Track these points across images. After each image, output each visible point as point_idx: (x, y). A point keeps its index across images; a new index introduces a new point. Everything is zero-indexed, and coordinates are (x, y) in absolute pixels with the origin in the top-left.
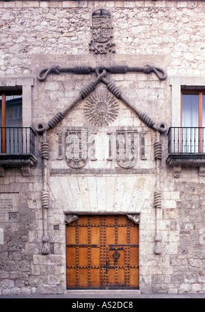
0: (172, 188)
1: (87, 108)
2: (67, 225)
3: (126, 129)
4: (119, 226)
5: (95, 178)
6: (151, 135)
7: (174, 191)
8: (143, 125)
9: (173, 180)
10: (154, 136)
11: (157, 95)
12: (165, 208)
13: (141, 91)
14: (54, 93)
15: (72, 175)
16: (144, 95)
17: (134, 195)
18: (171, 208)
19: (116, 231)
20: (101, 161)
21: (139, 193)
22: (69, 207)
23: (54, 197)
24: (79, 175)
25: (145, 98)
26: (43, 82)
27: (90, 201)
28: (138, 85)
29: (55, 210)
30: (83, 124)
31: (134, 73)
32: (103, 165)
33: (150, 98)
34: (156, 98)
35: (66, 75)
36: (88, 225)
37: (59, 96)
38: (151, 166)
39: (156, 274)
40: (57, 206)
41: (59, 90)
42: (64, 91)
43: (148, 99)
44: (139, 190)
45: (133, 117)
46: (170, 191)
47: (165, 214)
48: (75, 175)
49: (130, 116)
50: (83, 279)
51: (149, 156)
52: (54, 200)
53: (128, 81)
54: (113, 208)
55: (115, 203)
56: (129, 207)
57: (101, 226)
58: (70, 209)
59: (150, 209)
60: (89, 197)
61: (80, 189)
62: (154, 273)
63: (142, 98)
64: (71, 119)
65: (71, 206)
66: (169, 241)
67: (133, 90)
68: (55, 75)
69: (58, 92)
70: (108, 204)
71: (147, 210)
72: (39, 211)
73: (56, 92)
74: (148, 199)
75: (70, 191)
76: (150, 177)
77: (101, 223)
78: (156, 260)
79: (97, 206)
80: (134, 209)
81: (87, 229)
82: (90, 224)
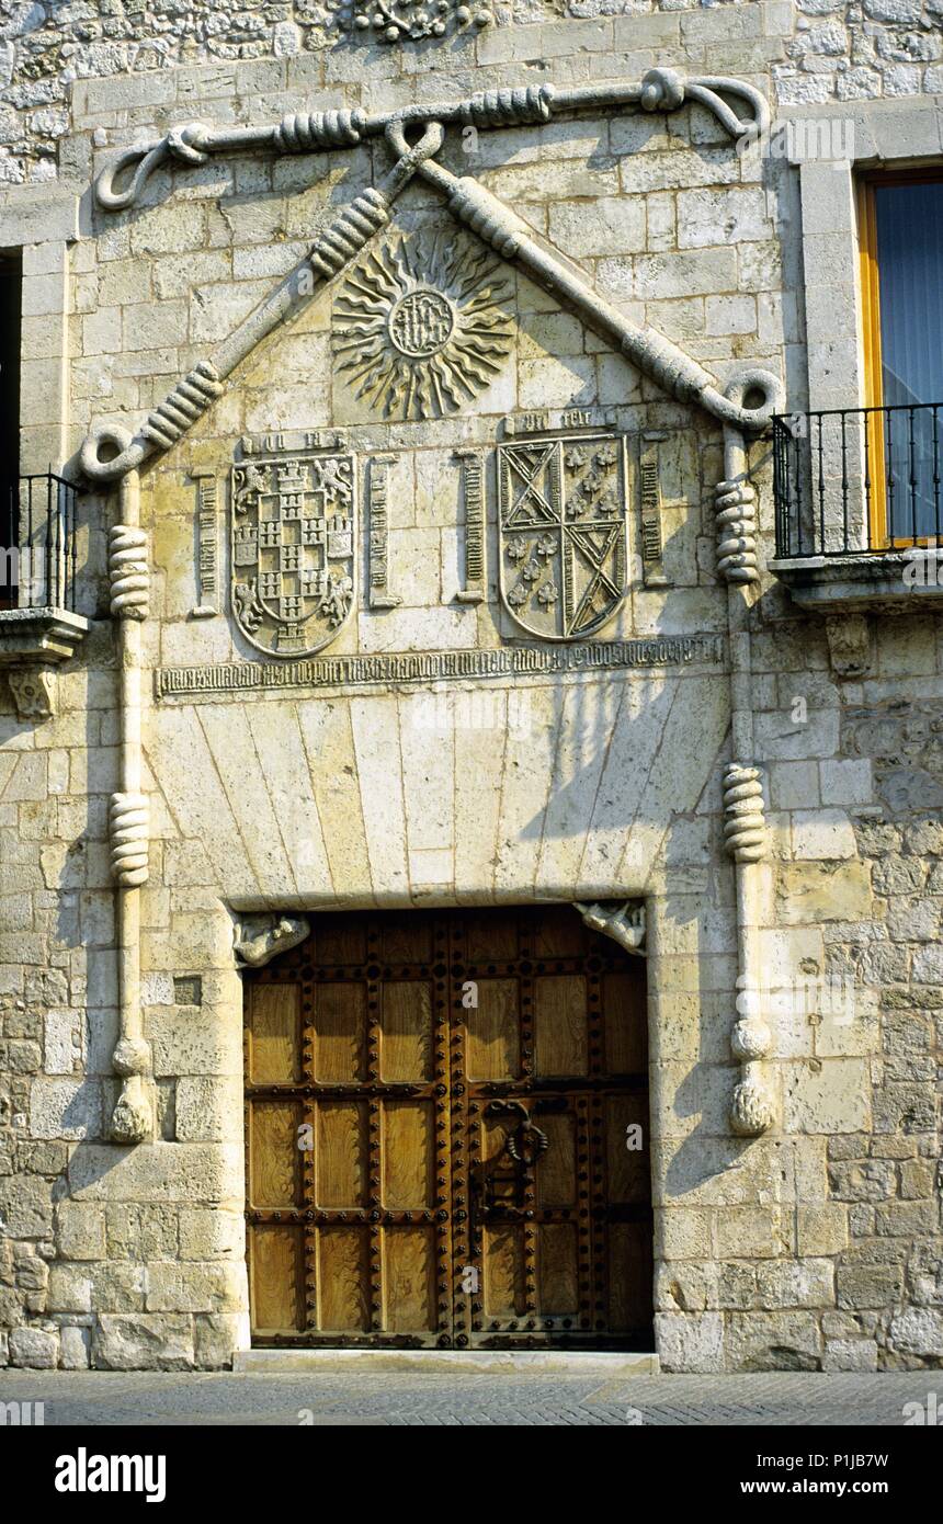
0: (826, 740)
1: (343, 327)
2: (251, 975)
3: (554, 422)
4: (541, 971)
5: (390, 701)
6: (695, 444)
7: (842, 755)
8: (651, 392)
9: (832, 693)
10: (712, 452)
11: (724, 222)
12: (789, 857)
13: (634, 207)
14: (178, 265)
15: (269, 695)
16: (651, 226)
17: (607, 793)
18: (826, 855)
19: (527, 1001)
20: (428, 606)
21: (635, 776)
22: (254, 872)
23: (176, 822)
24: (306, 693)
25: (658, 246)
26: (125, 213)
27: (364, 835)
28: (620, 180)
29: (181, 893)
30: (326, 413)
31: (592, 119)
32: (433, 633)
33: (684, 240)
34: (719, 235)
35: (239, 165)
36: (364, 970)
37: (205, 279)
38: (702, 618)
39: (749, 1255)
40: (189, 872)
41: (203, 247)
42: (229, 250)
43: (676, 249)
44: (636, 762)
45: (594, 355)
46: (817, 759)
47: (790, 894)
48: (287, 694)
49: (578, 349)
50: (341, 1284)
51: (686, 563)
52: (174, 839)
53: (563, 160)
54: (491, 867)
55: (502, 843)
56: (585, 862)
57: (440, 971)
58: (261, 882)
59: (701, 867)
60: (361, 810)
61: (311, 771)
62: (735, 1250)
63: (639, 247)
64: (262, 391)
65: (264, 868)
66: (819, 1053)
67: (590, 206)
68: (183, 174)
69: (201, 256)
70: (461, 851)
71: (684, 877)
72: (99, 901)
73: (189, 258)
74: (688, 810)
75: (261, 785)
76: (697, 682)
77: (441, 955)
78: (743, 1169)
79: (407, 859)
80: (611, 871)
81: (359, 996)
82: (379, 965)
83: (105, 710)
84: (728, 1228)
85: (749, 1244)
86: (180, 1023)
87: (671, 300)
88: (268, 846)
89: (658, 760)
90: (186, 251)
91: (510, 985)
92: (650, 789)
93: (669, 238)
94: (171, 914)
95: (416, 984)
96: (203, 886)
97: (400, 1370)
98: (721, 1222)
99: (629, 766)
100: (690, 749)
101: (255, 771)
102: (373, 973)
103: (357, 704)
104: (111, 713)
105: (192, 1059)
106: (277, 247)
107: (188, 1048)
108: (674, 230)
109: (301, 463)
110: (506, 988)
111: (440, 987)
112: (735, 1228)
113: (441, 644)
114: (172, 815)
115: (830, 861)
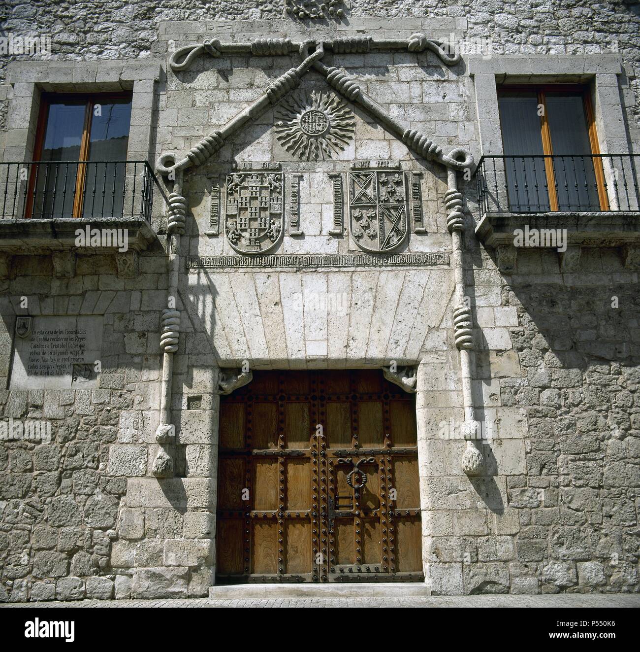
0: (495, 299)
1: (279, 122)
2: (224, 398)
3: (373, 165)
4: (361, 399)
5: (297, 275)
6: (433, 177)
7: (502, 305)
9: (498, 279)
10: (441, 180)
11: (442, 94)
12: (482, 348)
13: (405, 86)
14: (204, 94)
15: (241, 270)
16: (412, 94)
17: (399, 318)
18: (499, 348)
19: (355, 413)
20: (315, 236)
21: (411, 311)
22: (230, 348)
23: (193, 324)
24: (258, 270)
25: (415, 101)
26: (182, 73)
27: (284, 332)
28: (398, 76)
29: (194, 357)
30: (270, 156)
31: (386, 53)
32: (318, 247)
33: (426, 100)
34: (440, 99)
35: (233, 59)
36: (278, 397)
37: (217, 100)
38: (440, 246)
39: (473, 534)
40: (198, 347)
41: (216, 88)
42: (228, 90)
43: (422, 103)
44: (412, 305)
45: (389, 140)
46: (493, 307)
47: (484, 365)
48: (249, 270)
49: (382, 138)
50: (262, 549)
51: (432, 223)
52: (192, 332)
53: (374, 67)
54: (345, 349)
55: (350, 339)
56: (389, 348)
57: (314, 398)
58: (234, 353)
59: (443, 351)
60: (283, 321)
61: (259, 304)
62: (467, 531)
63: (407, 101)
64: (241, 145)
65: (236, 346)
66: (501, 436)
67: (386, 84)
68: (208, 60)
69: (215, 92)
70: (331, 341)
71: (436, 356)
72: (152, 360)
73: (210, 92)
74: (436, 326)
75: (235, 309)
76: (438, 272)
77: (314, 391)
78: (468, 491)
79: (305, 344)
80: (402, 352)
81: (274, 409)
82: (284, 394)
83: (161, 274)
84: (463, 520)
85: (473, 529)
86: (190, 419)
87: (421, 122)
88: (238, 337)
89: (422, 305)
90: (208, 89)
91: (347, 405)
92: (418, 316)
93: (420, 99)
94: (188, 367)
95: (302, 404)
96: (205, 354)
97: (298, 595)
98: (459, 518)
99: (409, 307)
100: (436, 300)
101: (233, 303)
102: (282, 398)
103: (282, 276)
104: (164, 275)
105: (195, 436)
106: (249, 90)
107: (193, 430)
108: (421, 96)
109: (259, 174)
110: (344, 406)
111: (314, 405)
112: (466, 521)
113: (322, 251)
114: (192, 321)
115: (501, 351)
